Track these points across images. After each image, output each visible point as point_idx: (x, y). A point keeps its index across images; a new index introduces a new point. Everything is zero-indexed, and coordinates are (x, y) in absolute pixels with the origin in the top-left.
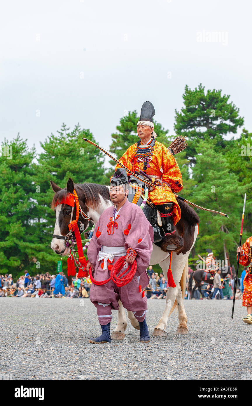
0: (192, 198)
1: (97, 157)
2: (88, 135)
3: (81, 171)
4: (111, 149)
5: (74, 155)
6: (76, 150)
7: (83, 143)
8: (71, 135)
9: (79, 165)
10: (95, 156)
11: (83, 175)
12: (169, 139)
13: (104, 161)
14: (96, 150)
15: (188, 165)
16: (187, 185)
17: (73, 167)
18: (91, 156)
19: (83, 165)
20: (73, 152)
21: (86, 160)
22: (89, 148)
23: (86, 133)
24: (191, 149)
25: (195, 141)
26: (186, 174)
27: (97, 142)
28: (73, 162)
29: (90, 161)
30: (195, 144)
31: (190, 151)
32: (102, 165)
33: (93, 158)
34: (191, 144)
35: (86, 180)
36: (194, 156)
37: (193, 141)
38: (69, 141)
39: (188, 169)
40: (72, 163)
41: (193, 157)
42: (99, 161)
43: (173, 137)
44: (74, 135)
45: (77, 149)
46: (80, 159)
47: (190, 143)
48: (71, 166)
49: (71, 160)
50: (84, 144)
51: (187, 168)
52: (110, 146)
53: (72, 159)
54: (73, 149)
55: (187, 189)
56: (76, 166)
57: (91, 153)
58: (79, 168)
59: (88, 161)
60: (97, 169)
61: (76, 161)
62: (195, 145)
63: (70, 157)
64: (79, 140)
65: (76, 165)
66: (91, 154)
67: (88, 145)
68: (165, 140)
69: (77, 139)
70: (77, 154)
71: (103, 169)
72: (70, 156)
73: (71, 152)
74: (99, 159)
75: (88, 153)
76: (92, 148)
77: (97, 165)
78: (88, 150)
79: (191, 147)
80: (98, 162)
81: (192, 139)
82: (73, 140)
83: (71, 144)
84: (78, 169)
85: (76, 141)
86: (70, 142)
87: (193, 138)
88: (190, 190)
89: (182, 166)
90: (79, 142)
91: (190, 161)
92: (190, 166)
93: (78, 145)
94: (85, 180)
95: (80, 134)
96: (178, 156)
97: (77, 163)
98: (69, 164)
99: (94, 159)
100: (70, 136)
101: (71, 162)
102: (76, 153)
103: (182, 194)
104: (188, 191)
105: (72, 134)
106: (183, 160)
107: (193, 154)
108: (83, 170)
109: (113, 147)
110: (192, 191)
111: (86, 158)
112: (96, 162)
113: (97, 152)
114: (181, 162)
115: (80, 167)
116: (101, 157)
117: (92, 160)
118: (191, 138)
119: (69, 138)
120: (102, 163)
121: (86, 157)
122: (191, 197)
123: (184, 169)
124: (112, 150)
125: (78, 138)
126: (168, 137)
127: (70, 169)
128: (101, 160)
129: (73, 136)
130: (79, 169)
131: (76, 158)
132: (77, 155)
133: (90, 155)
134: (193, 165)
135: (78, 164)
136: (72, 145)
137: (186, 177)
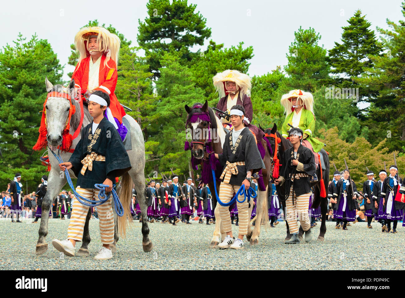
0: (156, 114)
1: (55, 70)
2: (46, 46)
3: (38, 84)
4: (70, 60)
5: (31, 67)
6: (33, 62)
7: (40, 54)
8: (27, 45)
9: (36, 77)
10: (53, 68)
11: (41, 89)
12: (132, 51)
13: (63, 73)
14: (54, 62)
15: (152, 78)
16: (151, 100)
17: (30, 79)
18: (49, 68)
19: (40, 78)
20: (30, 63)
21: (44, 72)
22: (46, 60)
23: (44, 44)
24: (155, 62)
25: (159, 53)
26: (150, 88)
27: (55, 53)
28: (30, 74)
29: (48, 73)
30: (160, 56)
31: (154, 63)
32: (61, 78)
33: (51, 70)
34: (155, 56)
35: (44, 94)
36: (158, 69)
37: (157, 53)
38: (26, 51)
39: (151, 83)
40: (29, 76)
41: (157, 70)
42: (57, 73)
43: (136, 49)
44: (30, 45)
45: (34, 61)
46: (37, 71)
47: (154, 55)
48: (27, 78)
49: (28, 73)
50: (41, 55)
51: (150, 81)
52: (69, 58)
53: (28, 71)
54: (29, 60)
55: (150, 104)
56: (33, 79)
57: (49, 65)
58: (36, 81)
59: (46, 73)
60: (55, 82)
61: (33, 74)
62: (159, 57)
63: (27, 69)
64: (36, 50)
65: (33, 77)
66: (49, 66)
67: (46, 57)
68: (128, 51)
69: (34, 49)
70: (33, 65)
71: (62, 82)
72: (27, 68)
73: (27, 63)
74: (57, 71)
75: (46, 65)
76: (50, 59)
77: (55, 78)
78: (45, 62)
79: (155, 60)
80: (56, 75)
81: (157, 51)
82: (29, 50)
83: (28, 55)
84: (35, 82)
85: (34, 52)
86: (26, 53)
87: (157, 49)
88: (153, 105)
89: (145, 80)
90: (35, 53)
91: (153, 74)
92: (153, 79)
93: (35, 56)
94: (42, 93)
95: (37, 44)
96: (141, 69)
97: (34, 75)
98: (25, 77)
99: (52, 72)
100: (26, 47)
101: (27, 74)
102: (33, 64)
103: (145, 109)
104: (151, 106)
105: (29, 45)
106: (147, 73)
107: (156, 67)
108: (41, 83)
109: (72, 59)
110: (156, 106)
111: (44, 70)
112: (54, 75)
113: (55, 64)
114: (144, 75)
115: (37, 79)
116: (59, 69)
117: (50, 72)
118: (155, 50)
119: (26, 49)
120: (60, 76)
121: (43, 68)
122: (154, 113)
123: (148, 82)
124: (71, 62)
125: (35, 49)
126: (131, 49)
127: (26, 81)
128: (60, 72)
129: (30, 47)
130: (36, 82)
131: (33, 70)
132: (34, 67)
133: (47, 67)
134: (157, 78)
135: (35, 76)
136: (29, 56)
137: (150, 91)
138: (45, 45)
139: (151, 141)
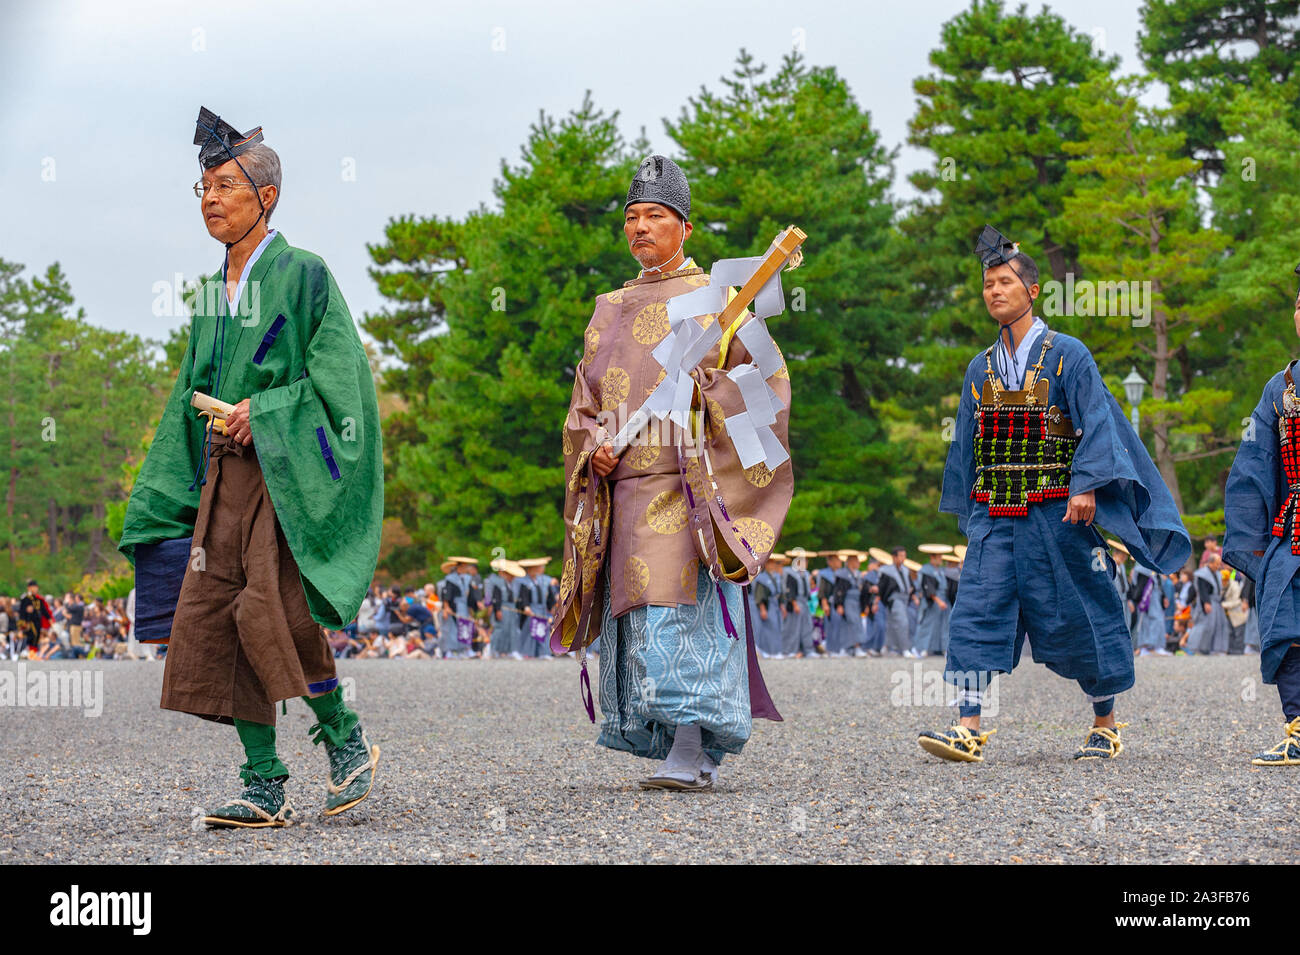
0: (1215, 296)
1: (866, 165)
2: (832, 88)
3: (812, 215)
4: (914, 132)
5: (786, 160)
6: (792, 143)
7: (813, 116)
8: (770, 89)
9: (803, 194)
10: (859, 161)
11: (821, 230)
12: (1121, 90)
13: (892, 175)
14: (860, 139)
15: (1195, 179)
16: (1196, 250)
17: (784, 201)
18: (845, 160)
19: (817, 193)
20: (782, 148)
21: (829, 175)
22: (835, 135)
23: (824, 83)
24: (1203, 122)
25: (1217, 91)
26: (1190, 212)
27: (863, 110)
28: (782, 184)
29: (844, 178)
30: (1219, 101)
31: (1201, 128)
32: (886, 193)
33: (854, 167)
34: (1204, 104)
35: (832, 246)
36: (1216, 144)
37: (1211, 92)
38: (766, 110)
39: (1195, 195)
40: (779, 190)
41: (1212, 149)
42: (873, 177)
43: (1137, 83)
44: (780, 89)
45: (796, 139)
46: (806, 174)
47: (1197, 101)
48: (775, 198)
49: (775, 179)
50: (817, 122)
51: (1191, 189)
52: (910, 123)
53: (777, 174)
54: (779, 139)
55: (1195, 265)
56: (793, 198)
57: (845, 151)
58: (805, 205)
59: (836, 178)
60: (868, 206)
61: (794, 181)
62: (1218, 106)
63: (773, 169)
64: (799, 105)
65: (794, 193)
66: (845, 155)
67: (833, 124)
68: (1109, 92)
69: (793, 102)
70: (793, 155)
71: (891, 204)
72: (772, 163)
73: (773, 148)
74: (872, 169)
75: (835, 152)
76: (847, 132)
77: (867, 193)
78: (832, 141)
79: (1203, 115)
80: (870, 182)
81: (1207, 87)
82: (777, 107)
83: (774, 120)
84: (802, 209)
85: (791, 109)
86: (768, 115)
87: (1210, 81)
88: (1205, 267)
89: (1172, 183)
90: (799, 112)
91: (1201, 164)
92: (1201, 182)
93: (797, 124)
94: (825, 245)
95: (803, 85)
96: (1156, 149)
97: (798, 186)
98: (768, 193)
99: (857, 172)
100: (767, 94)
101: (774, 185)
102: (790, 152)
103: (1178, 284)
104: (1199, 271)
105: (774, 88)
106: (1177, 162)
107: (1210, 138)
108: (820, 211)
109: (922, 128)
110: (1215, 270)
111: (829, 169)
112: (864, 184)
113: (864, 148)
114: (1169, 170)
115: (807, 199)
116: (880, 163)
117: (850, 175)
118: (1201, 84)
119: (766, 101)
120: (884, 184)
121: (825, 163)
122: (1210, 293)
123: (1181, 192)
124: (917, 136)
125: (797, 101)
126: (1120, 82)
127: (771, 208)
128: (882, 172)
129: (778, 95)
130: (806, 209)
131: (794, 171)
132: (796, 159)
133: (839, 156)
134: (1213, 178)
135: (799, 190)
136: (776, 125)
137: (1191, 220)
138: (828, 87)
139: (1203, 391)
